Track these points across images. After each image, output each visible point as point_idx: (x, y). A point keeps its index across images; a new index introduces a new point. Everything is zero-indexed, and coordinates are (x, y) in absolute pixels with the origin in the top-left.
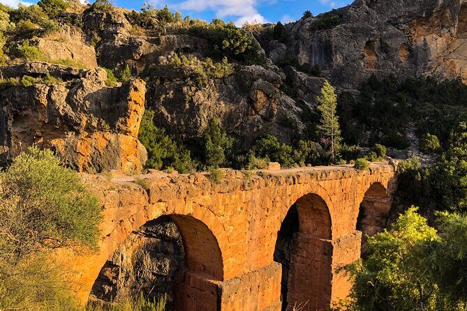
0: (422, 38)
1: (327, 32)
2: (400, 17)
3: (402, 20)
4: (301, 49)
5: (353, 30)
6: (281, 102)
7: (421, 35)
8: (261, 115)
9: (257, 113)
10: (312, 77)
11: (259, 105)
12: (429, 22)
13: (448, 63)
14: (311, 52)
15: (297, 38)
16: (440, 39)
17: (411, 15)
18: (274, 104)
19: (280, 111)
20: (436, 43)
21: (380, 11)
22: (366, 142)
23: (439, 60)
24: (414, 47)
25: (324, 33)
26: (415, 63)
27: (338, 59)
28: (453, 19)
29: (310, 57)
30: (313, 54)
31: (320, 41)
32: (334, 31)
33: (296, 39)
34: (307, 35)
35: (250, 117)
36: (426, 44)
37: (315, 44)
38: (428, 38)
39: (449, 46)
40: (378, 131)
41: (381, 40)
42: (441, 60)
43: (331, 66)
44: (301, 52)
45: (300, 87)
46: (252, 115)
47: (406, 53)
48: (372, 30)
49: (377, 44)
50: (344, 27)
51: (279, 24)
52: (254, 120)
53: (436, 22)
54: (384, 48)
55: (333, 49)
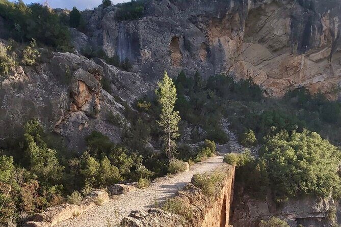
0: (217, 39)
1: (134, 23)
2: (198, 16)
3: (200, 19)
4: (105, 40)
5: (160, 24)
6: (103, 97)
7: (216, 36)
8: (85, 112)
9: (79, 108)
10: (124, 72)
11: (81, 100)
12: (222, 24)
13: (238, 64)
14: (117, 44)
15: (100, 27)
16: (231, 41)
17: (208, 15)
18: (97, 99)
19: (103, 108)
20: (229, 45)
21: (181, 7)
22: (189, 139)
23: (231, 61)
24: (211, 47)
25: (131, 24)
26: (213, 63)
27: (146, 54)
28: (241, 23)
29: (116, 49)
30: (120, 47)
31: (127, 33)
32: (141, 23)
33: (98, 29)
34: (113, 24)
35: (72, 114)
36: (220, 45)
37: (122, 36)
38: (222, 39)
39: (238, 49)
40: (198, 128)
41: (184, 37)
42: (233, 61)
43: (139, 61)
44: (106, 44)
45: (113, 82)
46: (74, 111)
47: (205, 52)
48: (177, 26)
49: (181, 41)
50: (151, 20)
51: (75, 10)
52: (78, 117)
53: (227, 25)
54: (187, 46)
55: (141, 43)
